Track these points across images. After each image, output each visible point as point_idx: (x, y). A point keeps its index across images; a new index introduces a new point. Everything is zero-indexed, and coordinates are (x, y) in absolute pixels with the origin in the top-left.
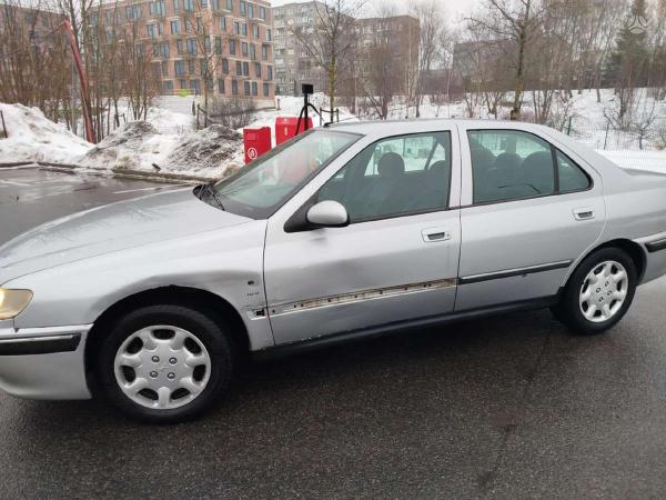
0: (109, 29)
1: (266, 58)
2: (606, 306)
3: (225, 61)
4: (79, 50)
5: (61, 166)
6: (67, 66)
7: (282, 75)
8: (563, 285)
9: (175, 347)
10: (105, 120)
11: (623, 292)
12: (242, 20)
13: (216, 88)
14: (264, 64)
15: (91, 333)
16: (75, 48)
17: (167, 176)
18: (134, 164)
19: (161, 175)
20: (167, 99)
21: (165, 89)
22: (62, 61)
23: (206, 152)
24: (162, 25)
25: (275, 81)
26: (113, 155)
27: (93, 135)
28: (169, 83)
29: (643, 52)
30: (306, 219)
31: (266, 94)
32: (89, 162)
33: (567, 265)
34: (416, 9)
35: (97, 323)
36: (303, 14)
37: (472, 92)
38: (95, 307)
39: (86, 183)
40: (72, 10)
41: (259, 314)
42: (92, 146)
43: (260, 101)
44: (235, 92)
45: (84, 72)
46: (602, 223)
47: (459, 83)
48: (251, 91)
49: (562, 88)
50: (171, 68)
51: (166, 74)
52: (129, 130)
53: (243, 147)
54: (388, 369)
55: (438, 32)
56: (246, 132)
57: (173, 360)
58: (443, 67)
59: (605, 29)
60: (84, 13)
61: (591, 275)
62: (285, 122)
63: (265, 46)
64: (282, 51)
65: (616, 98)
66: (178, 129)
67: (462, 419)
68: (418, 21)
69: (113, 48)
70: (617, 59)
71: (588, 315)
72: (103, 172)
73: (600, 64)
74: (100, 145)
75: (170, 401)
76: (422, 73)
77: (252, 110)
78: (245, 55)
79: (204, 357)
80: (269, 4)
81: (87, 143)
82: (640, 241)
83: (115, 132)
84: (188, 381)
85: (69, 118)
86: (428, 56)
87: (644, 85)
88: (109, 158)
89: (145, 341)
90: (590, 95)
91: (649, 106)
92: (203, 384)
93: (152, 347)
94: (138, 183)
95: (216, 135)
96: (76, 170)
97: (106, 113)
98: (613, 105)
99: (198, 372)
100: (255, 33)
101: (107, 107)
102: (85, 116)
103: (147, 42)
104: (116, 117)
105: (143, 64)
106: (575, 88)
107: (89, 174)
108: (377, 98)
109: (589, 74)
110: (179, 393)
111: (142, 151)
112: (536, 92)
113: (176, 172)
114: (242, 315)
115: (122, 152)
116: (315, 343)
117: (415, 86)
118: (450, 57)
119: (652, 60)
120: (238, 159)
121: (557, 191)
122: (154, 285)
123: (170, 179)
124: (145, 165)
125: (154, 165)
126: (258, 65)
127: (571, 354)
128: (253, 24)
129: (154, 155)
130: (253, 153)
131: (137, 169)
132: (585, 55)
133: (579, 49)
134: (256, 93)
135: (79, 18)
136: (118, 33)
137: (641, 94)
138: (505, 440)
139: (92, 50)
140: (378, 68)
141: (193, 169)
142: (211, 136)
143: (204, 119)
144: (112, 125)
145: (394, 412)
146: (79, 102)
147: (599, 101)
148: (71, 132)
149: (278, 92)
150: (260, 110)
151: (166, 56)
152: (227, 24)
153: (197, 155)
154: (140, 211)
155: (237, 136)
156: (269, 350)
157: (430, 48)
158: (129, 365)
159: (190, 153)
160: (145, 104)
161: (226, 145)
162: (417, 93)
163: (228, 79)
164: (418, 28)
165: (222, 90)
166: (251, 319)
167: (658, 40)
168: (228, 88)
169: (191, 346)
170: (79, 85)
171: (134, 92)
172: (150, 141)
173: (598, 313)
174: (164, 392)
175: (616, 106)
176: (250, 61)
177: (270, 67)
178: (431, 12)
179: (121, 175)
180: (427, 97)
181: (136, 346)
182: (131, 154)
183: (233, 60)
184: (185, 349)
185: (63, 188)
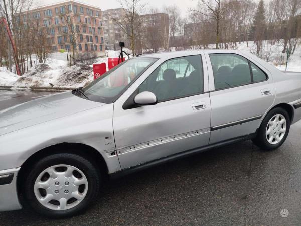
0: (25, 23)
1: (100, 33)
2: (278, 136)
3: (81, 35)
4: (11, 33)
5: (4, 87)
6: (6, 40)
7: (108, 41)
8: (258, 127)
9: (68, 176)
10: (26, 65)
11: (285, 129)
12: (88, 17)
13: (77, 47)
14: (99, 36)
15: (19, 172)
16: (9, 31)
17: (57, 89)
18: (40, 84)
19: (54, 89)
20: (54, 54)
21: (53, 49)
22: (3, 38)
23: (75, 76)
24: (50, 21)
25: (105, 44)
26: (30, 80)
27: (20, 72)
28: (55, 47)
29: (264, 25)
30: (135, 102)
31: (101, 50)
32: (18, 84)
33: (260, 117)
34: (166, 9)
35: (23, 167)
36: (116, 14)
37: (194, 45)
38: (21, 157)
39: (17, 94)
40: (7, 14)
41: (112, 154)
42: (19, 77)
43: (98, 53)
44: (87, 49)
45: (14, 42)
46: (274, 96)
47: (187, 41)
48: (94, 49)
49: (232, 42)
50: (56, 40)
51: (54, 43)
52: (37, 68)
53: (93, 73)
54: (179, 176)
55: (177, 19)
56: (94, 66)
57: (67, 183)
58: (180, 35)
59: (248, 15)
60: (12, 15)
61: (270, 121)
62: (113, 60)
63: (99, 28)
64: (108, 30)
65: (255, 44)
66: (61, 67)
67: (221, 200)
68: (167, 15)
69: (28, 31)
70: (254, 28)
71: (270, 140)
72: (25, 89)
73: (247, 31)
74: (23, 76)
75: (67, 206)
76: (171, 38)
77: (95, 57)
78: (91, 32)
79: (84, 180)
80: (100, 9)
81: (16, 75)
82: (291, 104)
83: (31, 69)
84: (76, 193)
85: (7, 65)
86: (173, 31)
87: (266, 39)
88: (28, 82)
89: (50, 174)
90: (244, 44)
91: (269, 48)
92: (85, 194)
93: (55, 177)
94: (43, 93)
95: (79, 68)
96: (12, 88)
97: (26, 62)
98: (254, 48)
99: (81, 188)
100: (94, 22)
101: (26, 59)
102: (16, 64)
103: (44, 28)
104: (31, 63)
105: (42, 39)
106: (238, 41)
107: (19, 90)
108: (152, 49)
109: (242, 35)
110: (71, 200)
111: (44, 78)
112: (221, 44)
113: (61, 87)
114: (103, 155)
115: (34, 78)
116: (142, 167)
117: (168, 43)
118: (182, 30)
119: (268, 29)
120: (91, 78)
121: (253, 82)
122: (54, 143)
123: (59, 90)
124: (46, 84)
125: (50, 84)
126: (96, 37)
127: (265, 161)
128: (93, 18)
129: (50, 79)
130: (98, 75)
131: (42, 86)
132: (240, 27)
133: (238, 25)
134: (96, 50)
135: (10, 18)
136: (29, 24)
137: (265, 43)
138: (245, 209)
139: (17, 32)
140: (151, 36)
141: (69, 85)
142: (77, 69)
143: (73, 61)
144: (29, 67)
145: (186, 199)
146: (12, 57)
147: (248, 46)
148: (9, 71)
149: (106, 49)
150: (99, 57)
151: (54, 34)
152: (81, 19)
153: (71, 78)
154: (44, 104)
155: (90, 68)
156: (118, 172)
157: (173, 27)
158: (42, 188)
159: (68, 78)
160: (44, 56)
161: (85, 73)
162: (169, 47)
163: (83, 44)
164: (168, 18)
165: (80, 49)
166: (108, 157)
167: (270, 20)
168: (84, 48)
169: (76, 174)
170: (12, 49)
171: (38, 51)
172: (48, 73)
173: (274, 140)
174: (63, 201)
175: (255, 48)
176: (92, 35)
177: (102, 38)
178: (173, 10)
179: (34, 89)
180: (174, 48)
181: (46, 177)
182: (39, 79)
183: (85, 35)
184: (73, 177)
185: (5, 97)
